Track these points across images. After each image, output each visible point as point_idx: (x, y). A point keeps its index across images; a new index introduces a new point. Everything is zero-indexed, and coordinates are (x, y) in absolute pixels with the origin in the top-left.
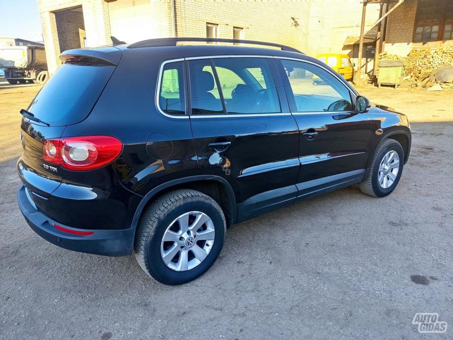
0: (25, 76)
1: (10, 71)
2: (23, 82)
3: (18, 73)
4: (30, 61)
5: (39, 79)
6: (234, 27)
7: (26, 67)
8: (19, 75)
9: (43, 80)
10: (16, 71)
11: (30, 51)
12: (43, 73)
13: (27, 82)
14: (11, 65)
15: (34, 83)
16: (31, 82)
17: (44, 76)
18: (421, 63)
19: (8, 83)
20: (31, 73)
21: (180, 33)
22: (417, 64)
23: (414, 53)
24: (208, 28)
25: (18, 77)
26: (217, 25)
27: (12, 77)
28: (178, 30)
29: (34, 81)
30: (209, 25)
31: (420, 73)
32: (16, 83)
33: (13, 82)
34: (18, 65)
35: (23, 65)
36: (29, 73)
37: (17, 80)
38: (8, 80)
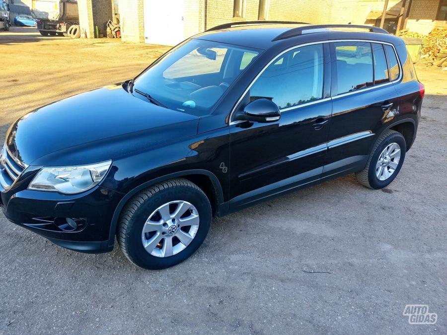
0: (56, 29)
1: (43, 23)
2: (53, 34)
3: (49, 25)
4: (62, 14)
5: (70, 33)
7: (57, 20)
8: (50, 27)
9: (74, 33)
10: (48, 23)
11: (62, 4)
12: (74, 27)
13: (57, 34)
14: (45, 17)
15: (64, 36)
16: (61, 34)
17: (76, 30)
18: (441, 43)
19: (39, 34)
20: (62, 26)
22: (438, 43)
23: (435, 32)
25: (50, 29)
27: (45, 28)
29: (64, 34)
31: (438, 53)
32: (47, 35)
33: (44, 34)
34: (51, 18)
35: (55, 18)
36: (60, 26)
37: (49, 32)
38: (40, 32)
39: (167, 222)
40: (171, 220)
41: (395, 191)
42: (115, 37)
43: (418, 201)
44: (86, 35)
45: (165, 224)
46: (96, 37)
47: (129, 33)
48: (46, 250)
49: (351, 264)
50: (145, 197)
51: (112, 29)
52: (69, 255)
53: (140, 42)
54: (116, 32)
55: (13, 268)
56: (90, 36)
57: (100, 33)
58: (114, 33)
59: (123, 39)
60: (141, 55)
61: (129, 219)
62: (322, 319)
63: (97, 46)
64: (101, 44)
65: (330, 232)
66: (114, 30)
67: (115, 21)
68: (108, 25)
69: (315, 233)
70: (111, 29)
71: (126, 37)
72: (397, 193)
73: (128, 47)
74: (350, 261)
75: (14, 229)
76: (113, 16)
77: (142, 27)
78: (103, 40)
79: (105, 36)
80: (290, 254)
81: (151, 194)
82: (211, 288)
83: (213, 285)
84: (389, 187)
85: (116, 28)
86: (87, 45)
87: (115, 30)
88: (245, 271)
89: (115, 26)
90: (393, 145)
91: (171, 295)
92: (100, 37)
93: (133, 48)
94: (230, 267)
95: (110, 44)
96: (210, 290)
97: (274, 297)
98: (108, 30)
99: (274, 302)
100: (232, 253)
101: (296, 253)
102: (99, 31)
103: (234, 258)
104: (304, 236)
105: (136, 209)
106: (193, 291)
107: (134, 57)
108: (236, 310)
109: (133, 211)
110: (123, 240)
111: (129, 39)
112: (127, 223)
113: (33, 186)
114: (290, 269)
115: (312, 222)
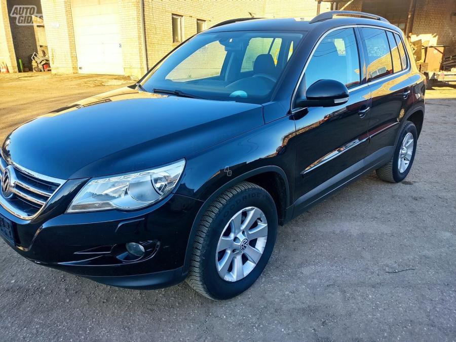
6: (198, 19)
21: (148, 22)
24: (173, 19)
26: (182, 16)
28: (146, 20)
30: (175, 17)
39: (238, 236)
40: (241, 233)
41: (415, 182)
42: (42, 70)
43: (441, 189)
44: (7, 69)
45: (236, 239)
46: (20, 71)
47: (60, 65)
48: (70, 300)
49: (426, 257)
50: (220, 206)
51: (39, 62)
52: (105, 301)
53: (74, 73)
54: (43, 65)
55: (35, 331)
56: (13, 71)
57: (24, 67)
58: (40, 66)
59: (53, 72)
60: (79, 85)
61: (204, 235)
62: (442, 320)
63: (24, 80)
64: (28, 78)
65: (385, 229)
66: (40, 63)
67: (40, 54)
68: (34, 58)
69: (371, 231)
70: (36, 62)
71: (57, 68)
72: (417, 184)
73: (61, 78)
74: (424, 253)
75: (13, 281)
76: (38, 48)
77: (74, 58)
78: (30, 74)
79: (31, 69)
80: (362, 257)
81: (225, 201)
82: (303, 309)
83: (304, 306)
84: (407, 179)
85: (43, 60)
86: (12, 80)
87: (42, 63)
88: (327, 283)
89: (41, 59)
90: (409, 135)
91: (261, 326)
92: (24, 71)
93: (67, 79)
94: (309, 282)
95: (39, 77)
96: (303, 311)
97: (377, 306)
98: (34, 63)
99: (381, 312)
100: (301, 265)
101: (367, 255)
102: (23, 65)
103: (306, 271)
104: (362, 236)
105: (211, 222)
106: (284, 317)
107: (71, 87)
108: (345, 329)
109: (208, 225)
110: (197, 264)
111: (61, 71)
112: (201, 240)
113: (75, 207)
114: (372, 273)
115: (361, 222)
